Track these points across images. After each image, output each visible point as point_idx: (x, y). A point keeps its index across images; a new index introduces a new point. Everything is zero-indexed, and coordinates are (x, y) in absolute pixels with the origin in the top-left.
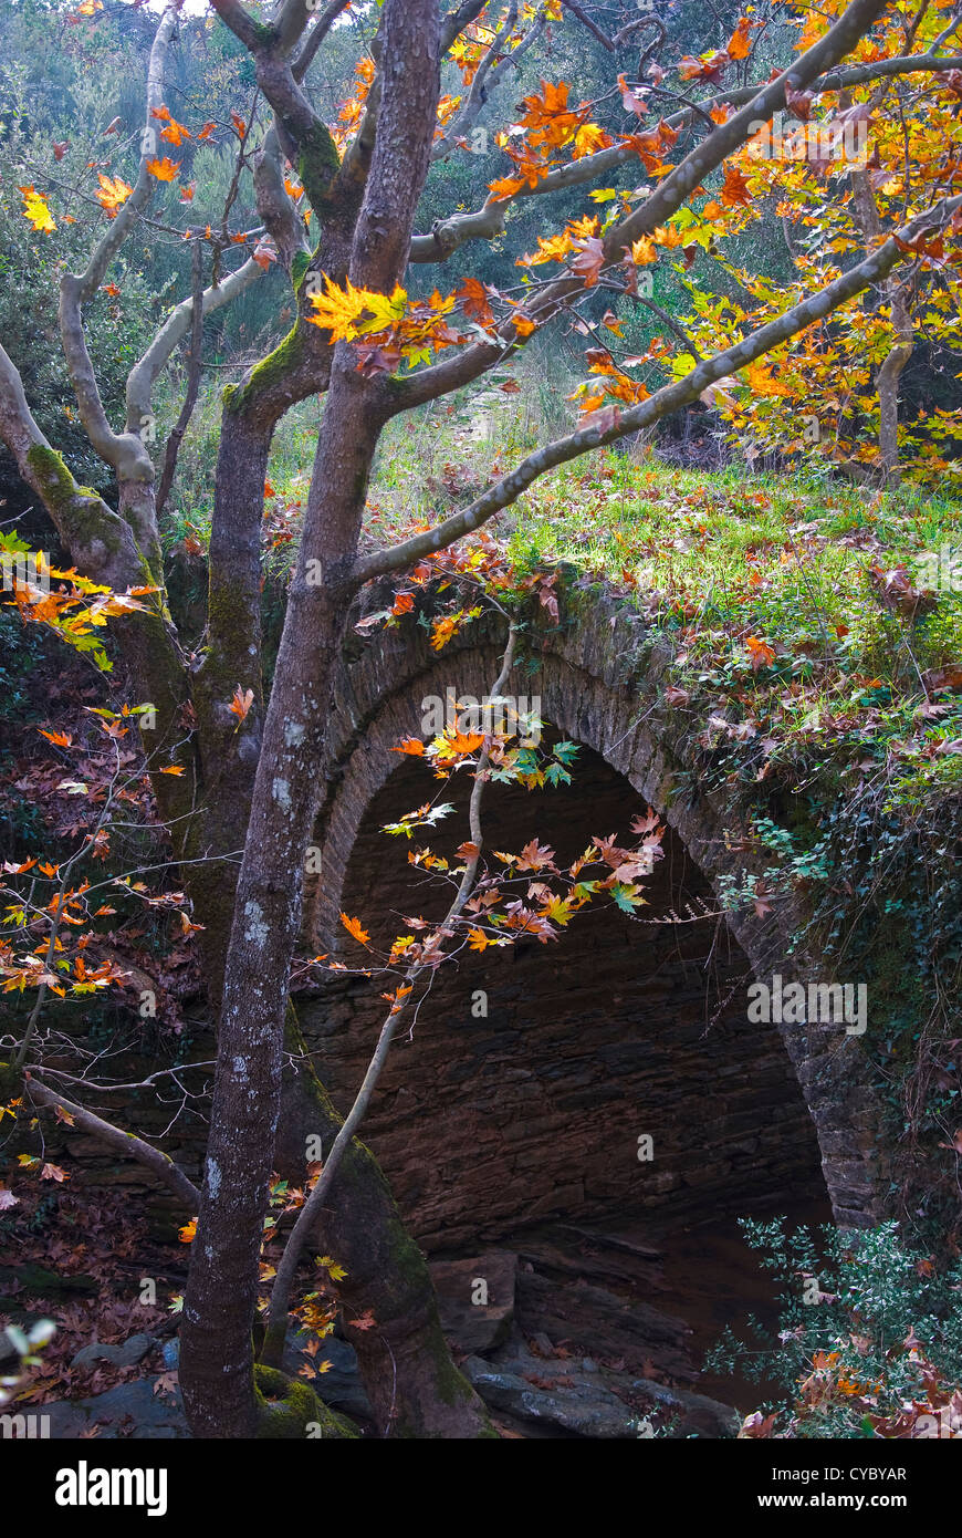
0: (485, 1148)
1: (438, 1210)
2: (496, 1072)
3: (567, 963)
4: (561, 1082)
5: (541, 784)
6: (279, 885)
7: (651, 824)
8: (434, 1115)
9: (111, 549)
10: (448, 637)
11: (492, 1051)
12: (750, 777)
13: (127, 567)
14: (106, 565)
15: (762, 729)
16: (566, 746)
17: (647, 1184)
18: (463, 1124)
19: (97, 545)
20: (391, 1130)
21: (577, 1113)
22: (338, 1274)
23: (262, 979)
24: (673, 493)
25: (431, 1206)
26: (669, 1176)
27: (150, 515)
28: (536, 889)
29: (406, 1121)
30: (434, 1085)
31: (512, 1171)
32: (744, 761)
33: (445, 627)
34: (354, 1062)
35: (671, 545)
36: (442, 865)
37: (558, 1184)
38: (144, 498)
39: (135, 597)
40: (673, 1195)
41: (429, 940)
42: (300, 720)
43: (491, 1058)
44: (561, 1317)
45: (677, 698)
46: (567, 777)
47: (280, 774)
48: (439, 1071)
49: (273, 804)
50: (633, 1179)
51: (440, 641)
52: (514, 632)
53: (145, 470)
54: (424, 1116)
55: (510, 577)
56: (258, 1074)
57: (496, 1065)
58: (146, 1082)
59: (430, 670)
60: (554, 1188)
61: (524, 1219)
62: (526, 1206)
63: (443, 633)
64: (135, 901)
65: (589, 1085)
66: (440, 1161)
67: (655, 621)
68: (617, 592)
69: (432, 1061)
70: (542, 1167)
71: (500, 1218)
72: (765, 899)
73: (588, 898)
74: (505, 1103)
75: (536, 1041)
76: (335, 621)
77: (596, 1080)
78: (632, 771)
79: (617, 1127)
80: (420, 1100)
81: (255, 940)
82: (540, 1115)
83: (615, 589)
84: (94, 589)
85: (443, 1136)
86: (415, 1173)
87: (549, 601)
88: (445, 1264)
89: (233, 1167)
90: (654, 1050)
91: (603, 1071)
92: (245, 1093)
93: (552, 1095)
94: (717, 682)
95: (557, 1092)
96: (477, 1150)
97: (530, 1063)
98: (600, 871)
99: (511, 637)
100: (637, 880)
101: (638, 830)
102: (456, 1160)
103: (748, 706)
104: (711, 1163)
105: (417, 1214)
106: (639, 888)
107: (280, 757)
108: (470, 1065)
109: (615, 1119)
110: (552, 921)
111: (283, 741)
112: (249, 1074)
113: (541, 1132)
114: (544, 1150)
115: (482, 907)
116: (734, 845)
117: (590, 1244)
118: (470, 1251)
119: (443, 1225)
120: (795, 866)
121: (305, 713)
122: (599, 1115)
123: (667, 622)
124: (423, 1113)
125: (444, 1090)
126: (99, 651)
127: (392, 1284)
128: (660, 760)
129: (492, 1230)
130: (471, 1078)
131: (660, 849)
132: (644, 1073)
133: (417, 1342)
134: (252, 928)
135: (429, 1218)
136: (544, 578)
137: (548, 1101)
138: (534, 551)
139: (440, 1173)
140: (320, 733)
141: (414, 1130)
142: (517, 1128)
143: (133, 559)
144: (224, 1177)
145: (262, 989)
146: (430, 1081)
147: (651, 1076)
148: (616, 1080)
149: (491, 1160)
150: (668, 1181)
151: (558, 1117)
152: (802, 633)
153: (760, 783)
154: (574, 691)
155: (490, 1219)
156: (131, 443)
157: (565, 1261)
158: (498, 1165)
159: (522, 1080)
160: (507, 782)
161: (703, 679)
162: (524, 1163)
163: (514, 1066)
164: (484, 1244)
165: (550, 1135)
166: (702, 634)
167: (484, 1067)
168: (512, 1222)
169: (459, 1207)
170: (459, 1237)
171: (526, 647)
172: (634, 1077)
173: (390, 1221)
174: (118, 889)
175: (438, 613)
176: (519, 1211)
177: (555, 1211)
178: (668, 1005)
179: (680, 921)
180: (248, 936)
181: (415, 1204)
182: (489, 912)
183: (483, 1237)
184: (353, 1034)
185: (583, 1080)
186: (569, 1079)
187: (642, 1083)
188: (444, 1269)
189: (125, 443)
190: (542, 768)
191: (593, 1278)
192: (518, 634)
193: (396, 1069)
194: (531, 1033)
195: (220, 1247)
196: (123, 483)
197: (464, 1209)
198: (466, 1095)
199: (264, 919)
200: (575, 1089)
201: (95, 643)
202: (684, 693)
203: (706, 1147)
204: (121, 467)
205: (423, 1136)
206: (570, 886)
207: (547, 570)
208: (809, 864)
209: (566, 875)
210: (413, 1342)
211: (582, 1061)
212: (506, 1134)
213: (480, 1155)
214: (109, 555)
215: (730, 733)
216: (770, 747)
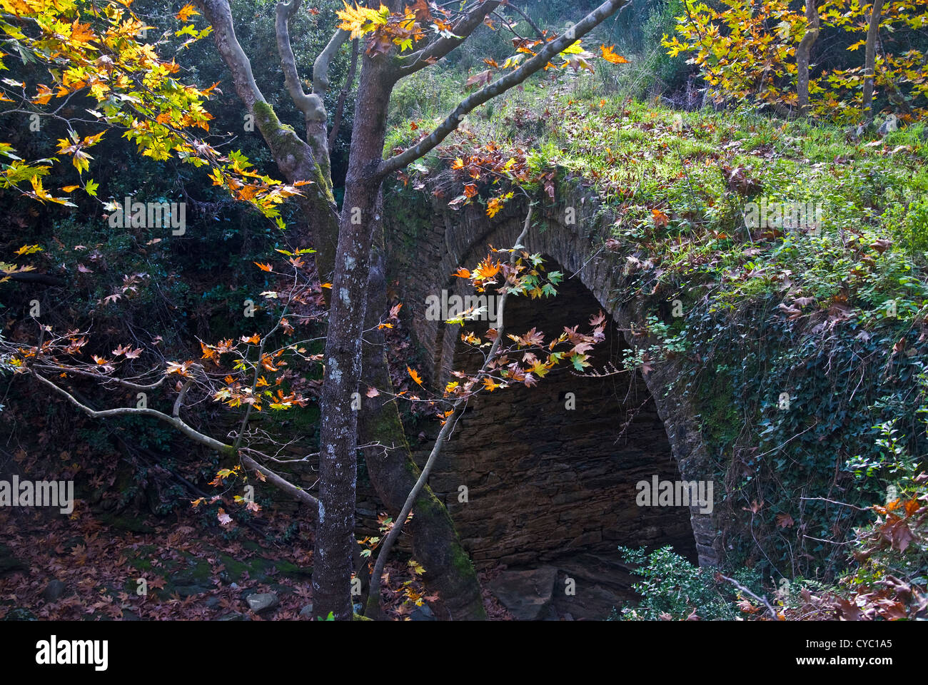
0: (542, 508)
1: (513, 542)
2: (548, 465)
3: (591, 403)
4: (587, 472)
5: (540, 296)
6: (346, 348)
7: (601, 319)
8: (511, 488)
9: (298, 159)
10: (497, 210)
11: (545, 453)
12: (649, 291)
13: (307, 170)
14: (295, 169)
15: (657, 263)
16: (556, 274)
17: (640, 533)
18: (528, 494)
19: (290, 157)
20: (485, 496)
21: (598, 490)
22: (420, 571)
23: (340, 401)
24: (661, 125)
25: (509, 539)
26: (654, 529)
27: (323, 141)
28: (528, 356)
29: (492, 491)
30: (510, 471)
31: (558, 522)
32: (645, 282)
33: (494, 206)
34: (462, 456)
35: (642, 156)
36: (478, 341)
37: (585, 531)
38: (320, 131)
39: (298, 187)
40: (657, 540)
41: (467, 384)
42: (353, 255)
43: (545, 457)
44: (582, 605)
45: (613, 245)
46: (554, 292)
47: (344, 286)
48: (514, 463)
49: (341, 302)
50: (632, 530)
51: (492, 212)
52: (532, 207)
53: (320, 114)
54: (505, 489)
55: (527, 175)
56: (342, 454)
57: (547, 462)
58: (304, 459)
59: (495, 230)
60: (583, 533)
61: (565, 549)
62: (566, 542)
63: (493, 207)
64: (298, 358)
65: (605, 474)
66: (514, 514)
67: (606, 200)
68: (587, 183)
69: (508, 458)
70: (576, 521)
71: (551, 549)
72: (649, 364)
73: (557, 362)
74: (553, 483)
75: (573, 448)
76: (369, 199)
77: (609, 472)
78: (595, 289)
79: (622, 499)
80: (502, 479)
81: (335, 379)
82: (575, 491)
83: (586, 181)
84: (272, 182)
85: (516, 500)
86: (499, 520)
87: (549, 188)
88: (515, 572)
89: (330, 506)
90: (645, 455)
91: (613, 466)
92: (334, 466)
93: (582, 480)
94: (635, 235)
95: (585, 478)
96: (536, 509)
97: (568, 461)
98: (566, 347)
99: (530, 210)
100: (587, 352)
101: (593, 323)
102: (524, 514)
103: (651, 250)
104: (680, 522)
105: (501, 544)
106: (587, 357)
107: (343, 276)
108: (532, 460)
109: (621, 494)
110: (535, 375)
111: (344, 267)
112: (336, 454)
113: (576, 501)
114: (577, 511)
115: (497, 366)
116: (637, 332)
117: (604, 566)
118: (533, 566)
119: (516, 551)
120: (667, 344)
121: (355, 250)
122: (611, 492)
123: (613, 200)
124: (504, 487)
125: (516, 474)
126: (279, 217)
127: (452, 578)
128: (609, 282)
129: (546, 555)
130: (533, 468)
131: (603, 335)
132: (638, 469)
133: (467, 611)
134: (333, 372)
135: (508, 546)
136: (548, 175)
137: (579, 482)
138: (542, 160)
139: (515, 521)
140: (365, 262)
141: (498, 496)
142: (561, 498)
143: (310, 165)
144: (327, 511)
145: (341, 407)
146: (508, 468)
147: (642, 471)
148: (621, 472)
149: (545, 515)
150: (653, 532)
151: (586, 492)
152: (686, 207)
153: (654, 295)
154: (566, 241)
155: (545, 549)
156: (313, 99)
157: (589, 575)
158: (548, 519)
159: (563, 470)
160: (516, 294)
161: (627, 234)
162: (565, 518)
163: (559, 462)
164: (541, 563)
165: (581, 502)
166: (631, 207)
167: (541, 462)
168: (557, 551)
169: (526, 541)
170: (526, 558)
171: (540, 215)
172: (634, 471)
173: (452, 543)
174: (292, 351)
175: (491, 196)
176: (562, 545)
177: (585, 546)
178: (654, 429)
179: (599, 376)
180: (331, 377)
181: (499, 538)
182: (500, 369)
183: (541, 559)
184: (462, 440)
185: (601, 471)
186: (592, 470)
187: (637, 475)
188: (514, 575)
189: (310, 99)
190: (540, 287)
191: (605, 585)
192: (533, 208)
193: (488, 461)
194: (570, 443)
195: (327, 550)
196: (309, 122)
197: (529, 542)
198: (530, 478)
199: (339, 368)
200: (596, 476)
201: (276, 213)
202: (617, 242)
203: (677, 513)
204: (307, 113)
205: (504, 500)
206: (547, 354)
207: (550, 170)
208: (674, 343)
209: (546, 349)
210: (464, 611)
211: (600, 460)
212: (554, 501)
213: (538, 512)
214: (296, 163)
215: (638, 266)
216: (660, 275)
